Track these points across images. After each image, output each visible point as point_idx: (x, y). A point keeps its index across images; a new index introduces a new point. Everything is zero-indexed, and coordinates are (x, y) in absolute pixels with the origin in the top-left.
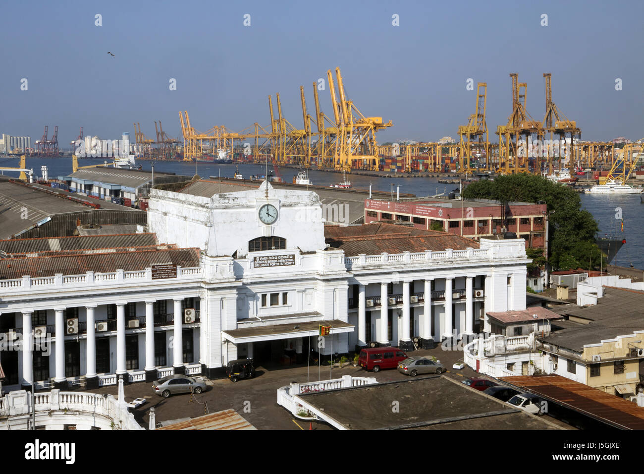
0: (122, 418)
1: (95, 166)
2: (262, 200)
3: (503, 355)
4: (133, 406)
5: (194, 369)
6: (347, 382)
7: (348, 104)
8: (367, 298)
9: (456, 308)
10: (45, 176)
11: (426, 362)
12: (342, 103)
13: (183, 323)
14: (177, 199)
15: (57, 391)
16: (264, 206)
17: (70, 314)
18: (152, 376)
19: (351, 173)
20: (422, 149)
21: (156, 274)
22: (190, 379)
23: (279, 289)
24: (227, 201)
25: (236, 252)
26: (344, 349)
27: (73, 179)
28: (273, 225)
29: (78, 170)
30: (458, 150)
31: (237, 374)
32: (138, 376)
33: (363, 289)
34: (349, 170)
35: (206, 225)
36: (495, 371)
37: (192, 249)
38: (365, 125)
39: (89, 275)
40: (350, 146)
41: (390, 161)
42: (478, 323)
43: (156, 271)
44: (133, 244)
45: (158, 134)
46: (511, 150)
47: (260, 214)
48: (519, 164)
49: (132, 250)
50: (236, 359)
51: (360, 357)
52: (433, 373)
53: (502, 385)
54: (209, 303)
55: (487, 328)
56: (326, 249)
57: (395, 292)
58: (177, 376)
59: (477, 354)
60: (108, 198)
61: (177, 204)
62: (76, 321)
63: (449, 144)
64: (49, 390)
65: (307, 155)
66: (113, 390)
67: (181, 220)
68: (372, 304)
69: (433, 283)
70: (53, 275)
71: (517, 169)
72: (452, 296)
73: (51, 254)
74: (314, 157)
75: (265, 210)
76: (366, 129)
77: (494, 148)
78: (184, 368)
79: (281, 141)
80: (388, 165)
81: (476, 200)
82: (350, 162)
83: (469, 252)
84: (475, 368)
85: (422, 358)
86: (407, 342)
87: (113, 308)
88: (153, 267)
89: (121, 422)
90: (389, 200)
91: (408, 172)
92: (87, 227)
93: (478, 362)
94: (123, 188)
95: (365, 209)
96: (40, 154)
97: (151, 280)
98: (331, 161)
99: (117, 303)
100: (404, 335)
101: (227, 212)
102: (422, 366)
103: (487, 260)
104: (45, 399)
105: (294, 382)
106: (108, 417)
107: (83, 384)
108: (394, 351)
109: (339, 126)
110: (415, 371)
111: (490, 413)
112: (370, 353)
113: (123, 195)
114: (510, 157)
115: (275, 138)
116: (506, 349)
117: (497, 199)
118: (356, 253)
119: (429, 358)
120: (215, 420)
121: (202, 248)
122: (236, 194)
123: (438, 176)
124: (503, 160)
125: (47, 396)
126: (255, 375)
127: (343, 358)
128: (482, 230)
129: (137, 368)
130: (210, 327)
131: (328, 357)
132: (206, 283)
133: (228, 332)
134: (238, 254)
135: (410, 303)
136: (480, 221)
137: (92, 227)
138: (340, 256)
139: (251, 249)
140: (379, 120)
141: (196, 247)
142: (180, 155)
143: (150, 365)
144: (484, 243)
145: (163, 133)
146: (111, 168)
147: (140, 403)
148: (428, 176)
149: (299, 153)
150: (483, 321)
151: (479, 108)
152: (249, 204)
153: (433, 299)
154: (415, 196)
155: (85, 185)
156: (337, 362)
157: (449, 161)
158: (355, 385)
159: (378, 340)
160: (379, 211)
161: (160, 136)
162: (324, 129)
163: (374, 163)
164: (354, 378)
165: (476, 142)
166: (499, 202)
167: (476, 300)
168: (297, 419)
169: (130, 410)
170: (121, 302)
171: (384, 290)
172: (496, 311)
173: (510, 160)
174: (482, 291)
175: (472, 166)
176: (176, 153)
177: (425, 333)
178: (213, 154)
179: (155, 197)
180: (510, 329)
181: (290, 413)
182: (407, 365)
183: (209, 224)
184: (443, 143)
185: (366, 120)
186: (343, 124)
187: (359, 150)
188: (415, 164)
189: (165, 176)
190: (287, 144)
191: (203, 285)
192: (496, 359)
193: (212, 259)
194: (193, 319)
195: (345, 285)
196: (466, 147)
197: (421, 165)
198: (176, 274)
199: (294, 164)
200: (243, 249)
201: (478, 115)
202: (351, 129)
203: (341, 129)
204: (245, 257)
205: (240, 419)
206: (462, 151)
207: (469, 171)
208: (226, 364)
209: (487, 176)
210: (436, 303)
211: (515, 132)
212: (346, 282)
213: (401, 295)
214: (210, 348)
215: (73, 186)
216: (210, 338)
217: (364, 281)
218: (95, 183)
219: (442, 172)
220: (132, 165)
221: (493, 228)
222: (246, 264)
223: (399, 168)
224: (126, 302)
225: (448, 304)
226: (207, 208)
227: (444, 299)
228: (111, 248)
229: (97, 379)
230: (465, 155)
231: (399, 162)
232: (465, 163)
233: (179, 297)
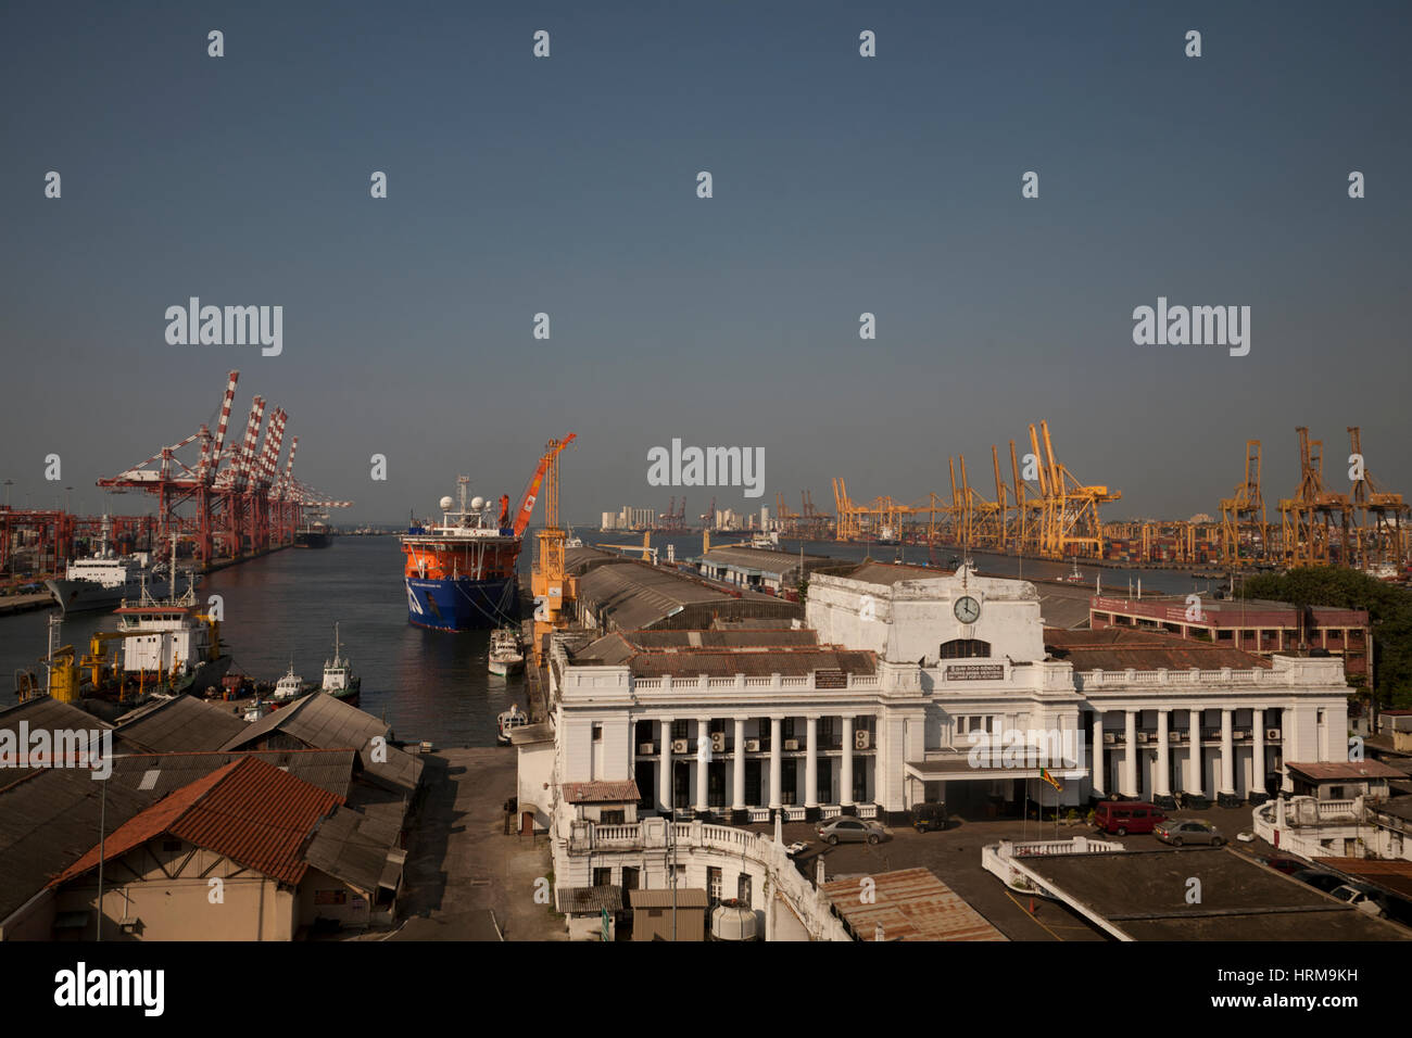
0: (780, 866)
1: (730, 546)
2: (958, 591)
3: (1314, 826)
4: (792, 852)
5: (867, 811)
6: (1080, 845)
7: (1058, 469)
8: (1105, 731)
9: (1240, 752)
10: (671, 555)
11: (1196, 827)
12: (1049, 467)
13: (854, 748)
14: (845, 587)
15: (699, 822)
16: (961, 599)
17: (716, 726)
18: (814, 815)
19: (1063, 562)
20: (1165, 530)
21: (821, 682)
22: (863, 823)
23: (982, 710)
24: (912, 590)
25: (923, 658)
26: (1073, 800)
27: (704, 561)
28: (973, 625)
29: (709, 550)
30: (1220, 532)
31: (926, 822)
32: (797, 814)
33: (1100, 717)
34: (1061, 557)
35: (884, 621)
36: (1306, 848)
37: (865, 652)
38: (1083, 497)
39: (739, 678)
40: (1062, 524)
41: (1119, 546)
42: (1273, 777)
43: (821, 678)
44: (788, 643)
45: (805, 506)
46: (1301, 534)
47: (955, 609)
48: (1315, 553)
49: (788, 650)
50: (923, 801)
51: (1098, 813)
52: (1207, 845)
53: (1315, 870)
54: (889, 723)
55: (1288, 785)
56: (1046, 660)
57: (1146, 724)
58: (846, 818)
59: (1274, 821)
60: (745, 586)
61: (845, 594)
62: (722, 735)
63: (1204, 523)
64: (690, 820)
65: (1002, 536)
66: (767, 829)
67: (851, 615)
68: (1113, 740)
69: (1203, 715)
70: (697, 676)
71: (1312, 562)
72: (1233, 735)
73: (692, 650)
74: (1011, 539)
75: (962, 604)
76: (1084, 502)
77: (1275, 530)
78: (854, 808)
79: (965, 518)
80: (1116, 551)
81: (1256, 601)
82: (1061, 546)
83: (1256, 674)
84: (1272, 842)
85: (1189, 821)
86: (1165, 797)
87: (766, 722)
88: (817, 672)
89: (777, 870)
90: (1125, 599)
91: (1146, 562)
92: (726, 621)
93: (1277, 833)
94: (764, 574)
95: (1092, 610)
96: (665, 530)
97: (813, 689)
98: (1035, 543)
99: (772, 716)
100: (1160, 787)
101: (912, 606)
102: (1189, 832)
103: (1286, 686)
104: (686, 831)
105: (1004, 840)
106: (761, 863)
107: (728, 818)
108: (1148, 808)
109: (1046, 497)
110: (1179, 838)
111: (1305, 908)
112: (1112, 807)
113: (763, 584)
114: (1300, 544)
115: (956, 513)
116: (1318, 817)
117: (1289, 601)
118: (1089, 668)
119: (1201, 822)
120: (904, 880)
121: (879, 651)
122: (924, 582)
123: (1191, 568)
124: (1289, 548)
125: (688, 828)
126: (949, 826)
127: (1072, 812)
128: (1266, 645)
129: (794, 803)
130: (889, 756)
131: (1052, 810)
132: (884, 697)
133: (913, 765)
134: (926, 661)
135: (1169, 742)
136: (1264, 632)
137: (731, 621)
138: (1066, 670)
139: (943, 656)
140: (1102, 490)
141: (871, 649)
142: (833, 534)
143: (810, 801)
144: (1280, 661)
145: (811, 506)
146: (749, 548)
147: (801, 848)
148: (1175, 568)
149: (989, 533)
150: (1281, 775)
151: (1250, 475)
152: (940, 596)
153: (1203, 739)
154: (1163, 594)
155: (718, 570)
156: (1063, 817)
157: (1207, 548)
158: (1092, 850)
159: (1121, 791)
160: (1112, 613)
161: (808, 510)
162: (1024, 502)
163: (1096, 548)
164: (1090, 841)
165: (1246, 521)
166: (1290, 605)
167: (1270, 744)
168: (1010, 890)
169: (789, 856)
170: (776, 715)
171: (1130, 721)
172: (1300, 761)
173: (1300, 548)
174: (1277, 731)
175: (1241, 555)
176: (828, 530)
177: (1192, 786)
178: (875, 532)
179: (816, 584)
180: (1324, 789)
181: (1003, 882)
182: (1166, 830)
183: (887, 619)
184: (1196, 523)
185: (1084, 489)
186: (1051, 494)
187: (1073, 531)
188: (1156, 550)
189: (816, 559)
190: (973, 521)
191: (880, 700)
192: (1302, 831)
193: (892, 666)
194: (867, 745)
195: (1074, 711)
196: (1232, 528)
197: (1164, 553)
198: (845, 683)
199: (982, 547)
200: (933, 654)
201: (1250, 484)
202: (1062, 501)
203: (1048, 501)
204: (935, 666)
205: (935, 882)
206: (1226, 534)
207: (1238, 562)
208: (909, 808)
209: (1271, 568)
210: (1208, 744)
211: (1308, 507)
212: (1076, 707)
213: (1155, 730)
214: (888, 784)
215: (703, 569)
216: (888, 771)
217: (1101, 707)
218: (730, 567)
219: (1196, 563)
220: (775, 545)
221: (1285, 642)
222: (937, 676)
223: (1132, 555)
224: (782, 716)
225: (1226, 746)
226: (886, 598)
227: (1219, 739)
228: (763, 646)
229: (746, 812)
230: (1231, 539)
231: (1133, 547)
232: (1231, 550)
233: (849, 713)
